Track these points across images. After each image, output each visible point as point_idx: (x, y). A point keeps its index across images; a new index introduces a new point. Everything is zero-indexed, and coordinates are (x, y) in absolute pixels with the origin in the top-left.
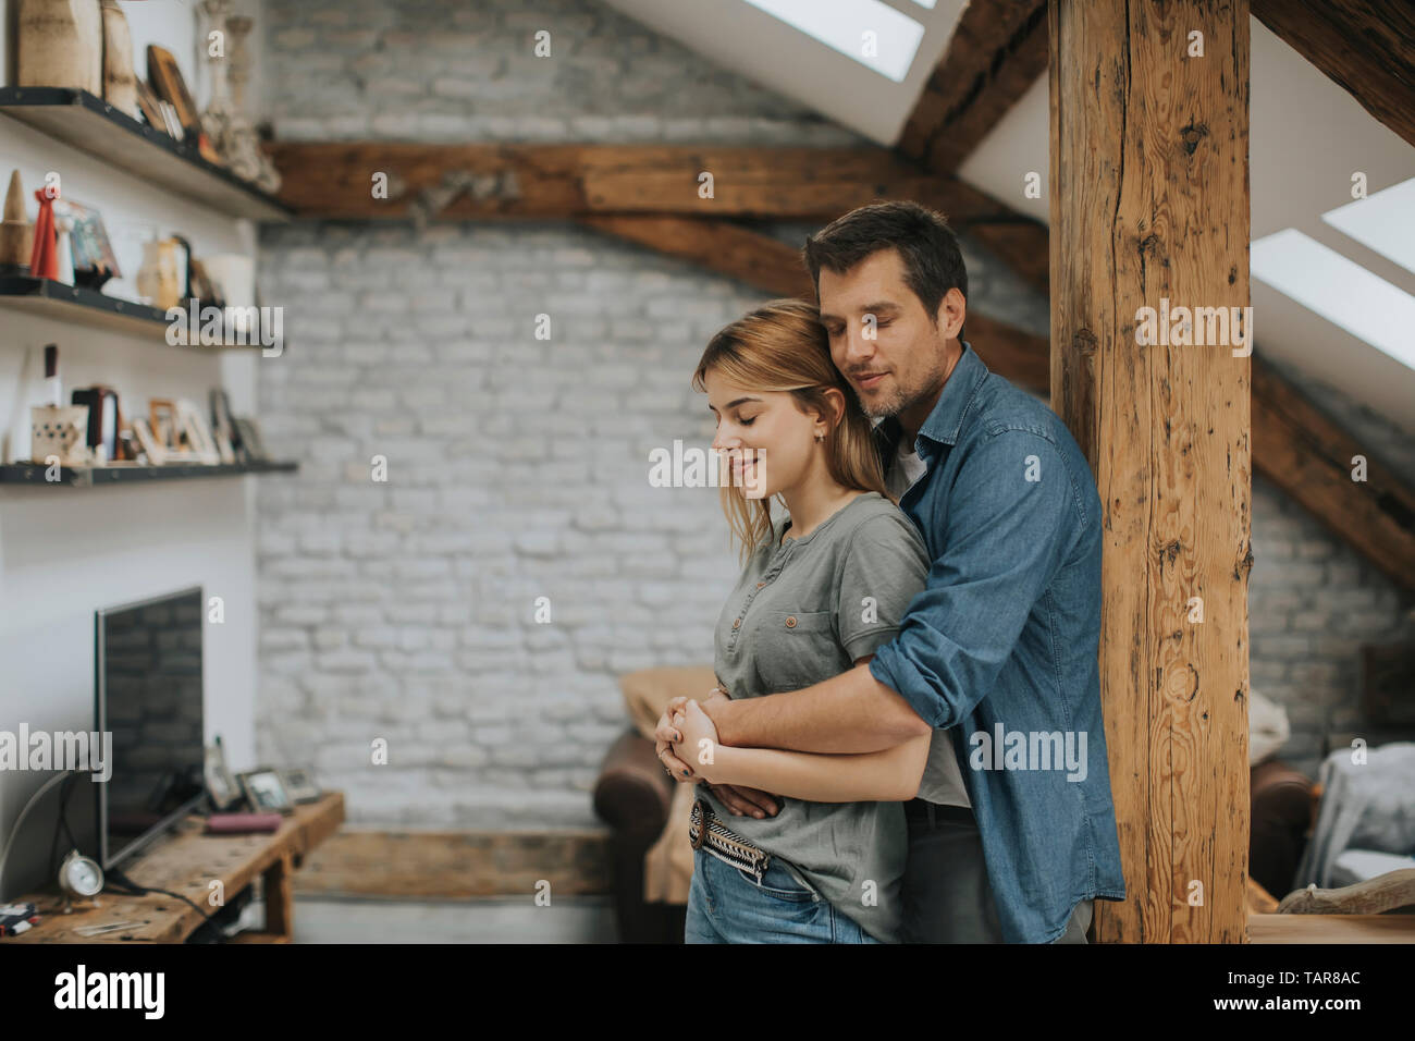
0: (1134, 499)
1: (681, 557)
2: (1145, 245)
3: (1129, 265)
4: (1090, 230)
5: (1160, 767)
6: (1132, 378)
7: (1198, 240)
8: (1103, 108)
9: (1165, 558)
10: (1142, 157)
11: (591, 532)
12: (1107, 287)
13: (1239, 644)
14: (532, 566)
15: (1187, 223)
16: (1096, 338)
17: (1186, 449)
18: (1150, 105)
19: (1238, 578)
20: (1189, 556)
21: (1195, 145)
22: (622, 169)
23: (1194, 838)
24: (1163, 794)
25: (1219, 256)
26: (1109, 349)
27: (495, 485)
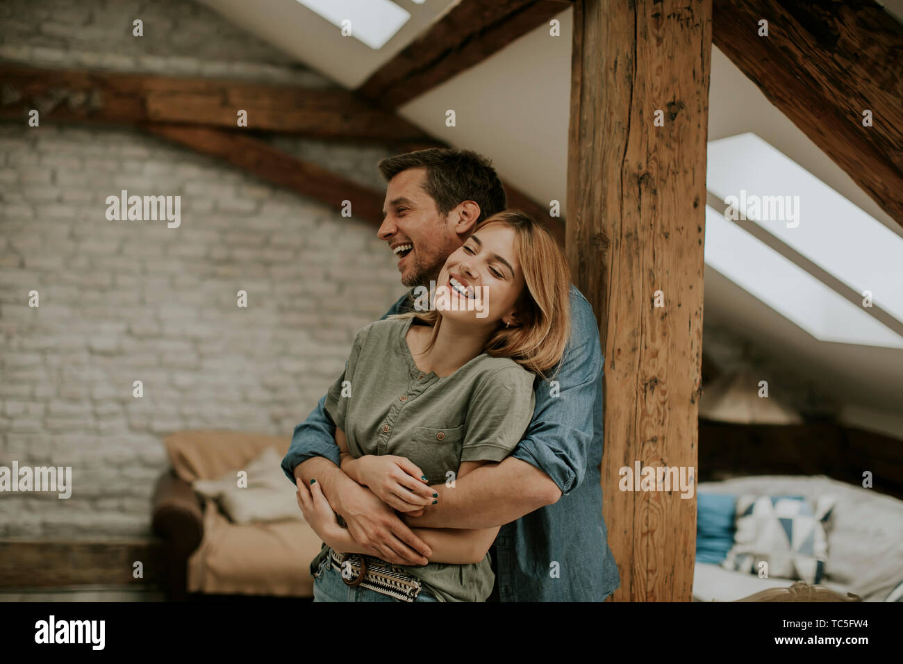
0: (629, 348)
1: (201, 356)
2: (642, 179)
3: (631, 192)
4: (607, 167)
5: (641, 527)
6: (631, 268)
7: (675, 178)
8: (618, 85)
9: (648, 388)
10: (642, 120)
11: (141, 338)
12: (617, 207)
13: (692, 445)
14: (100, 360)
15: (669, 166)
16: (609, 240)
17: (664, 316)
18: (648, 86)
19: (693, 402)
20: (663, 387)
21: (676, 114)
22: (173, 93)
23: (660, 574)
24: (642, 544)
25: (688, 189)
26: (617, 248)
27: (75, 304)
